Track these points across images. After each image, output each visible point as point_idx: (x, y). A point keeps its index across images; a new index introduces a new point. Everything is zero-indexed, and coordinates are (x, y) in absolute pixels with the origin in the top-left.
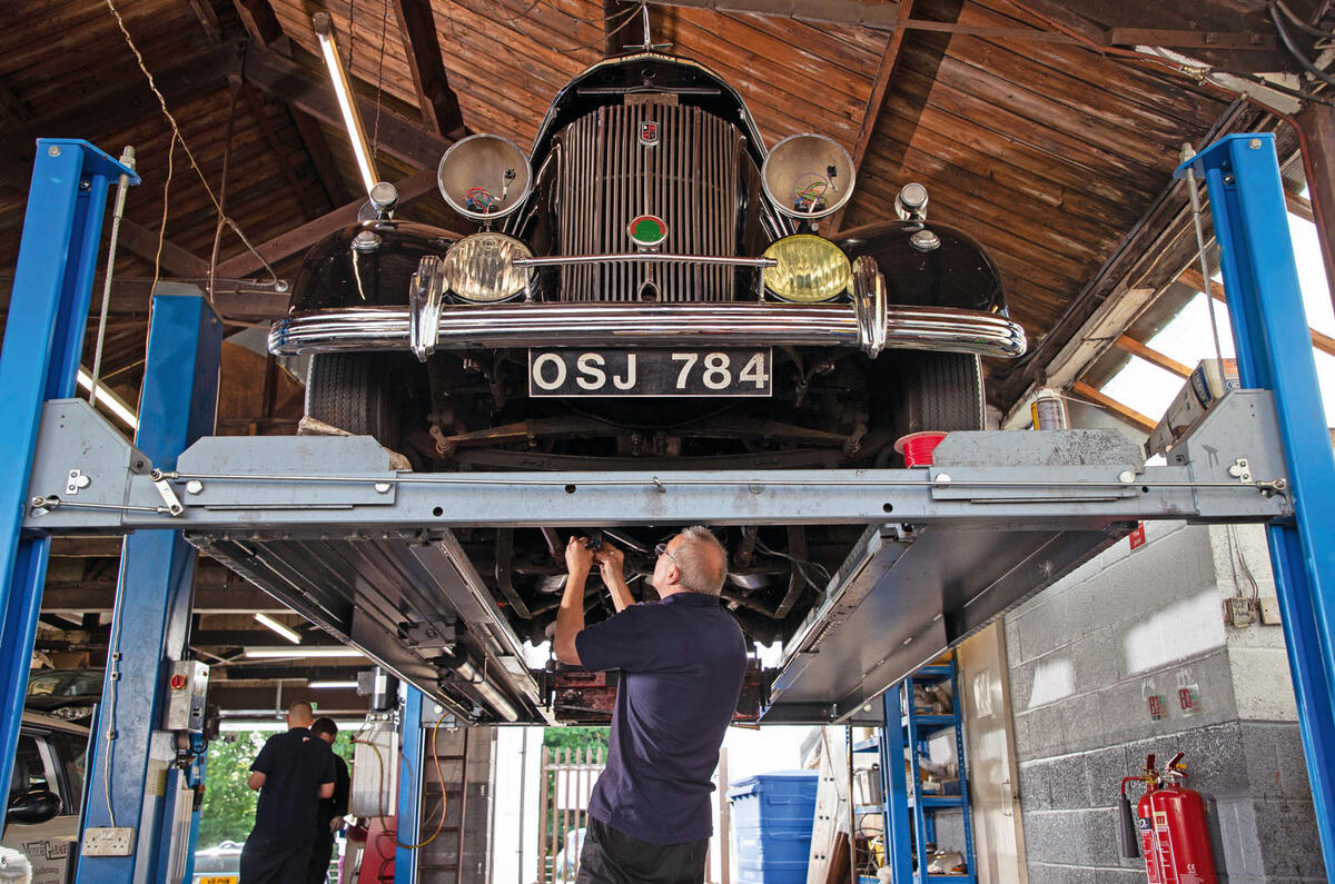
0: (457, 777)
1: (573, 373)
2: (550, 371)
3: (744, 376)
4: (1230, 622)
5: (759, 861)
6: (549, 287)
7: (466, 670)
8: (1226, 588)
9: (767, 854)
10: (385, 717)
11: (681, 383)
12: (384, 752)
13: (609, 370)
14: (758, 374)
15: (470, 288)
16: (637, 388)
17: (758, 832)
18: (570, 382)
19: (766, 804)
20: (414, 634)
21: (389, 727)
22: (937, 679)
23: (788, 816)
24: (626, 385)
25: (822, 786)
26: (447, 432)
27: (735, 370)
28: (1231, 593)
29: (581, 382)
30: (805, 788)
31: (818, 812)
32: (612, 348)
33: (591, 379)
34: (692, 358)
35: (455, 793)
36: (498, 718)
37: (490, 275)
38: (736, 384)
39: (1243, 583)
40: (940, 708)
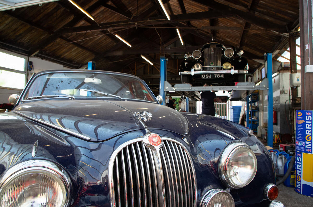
0: (192, 106)
1: (206, 76)
2: (203, 76)
3: (221, 76)
4: (280, 93)
5: (233, 117)
6: (203, 69)
7: (195, 97)
8: (281, 89)
9: (234, 116)
10: (184, 100)
11: (215, 77)
12: (184, 104)
13: (209, 76)
14: (222, 76)
15: (196, 69)
16: (212, 77)
17: (233, 114)
18: (205, 77)
19: (234, 110)
20: (190, 94)
21: (185, 101)
22: (255, 95)
23: (237, 112)
24: (210, 77)
25: (242, 108)
26: (194, 79)
27: (220, 76)
28: (281, 90)
29: (206, 77)
30: (239, 108)
31: (241, 111)
32: (209, 74)
33: (207, 77)
34: (216, 75)
35: (192, 107)
36: (197, 100)
37: (198, 67)
38: (220, 77)
39: (283, 89)
40: (256, 99)
